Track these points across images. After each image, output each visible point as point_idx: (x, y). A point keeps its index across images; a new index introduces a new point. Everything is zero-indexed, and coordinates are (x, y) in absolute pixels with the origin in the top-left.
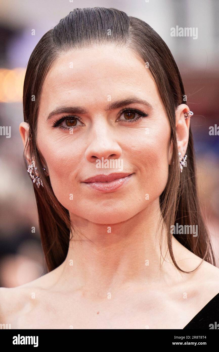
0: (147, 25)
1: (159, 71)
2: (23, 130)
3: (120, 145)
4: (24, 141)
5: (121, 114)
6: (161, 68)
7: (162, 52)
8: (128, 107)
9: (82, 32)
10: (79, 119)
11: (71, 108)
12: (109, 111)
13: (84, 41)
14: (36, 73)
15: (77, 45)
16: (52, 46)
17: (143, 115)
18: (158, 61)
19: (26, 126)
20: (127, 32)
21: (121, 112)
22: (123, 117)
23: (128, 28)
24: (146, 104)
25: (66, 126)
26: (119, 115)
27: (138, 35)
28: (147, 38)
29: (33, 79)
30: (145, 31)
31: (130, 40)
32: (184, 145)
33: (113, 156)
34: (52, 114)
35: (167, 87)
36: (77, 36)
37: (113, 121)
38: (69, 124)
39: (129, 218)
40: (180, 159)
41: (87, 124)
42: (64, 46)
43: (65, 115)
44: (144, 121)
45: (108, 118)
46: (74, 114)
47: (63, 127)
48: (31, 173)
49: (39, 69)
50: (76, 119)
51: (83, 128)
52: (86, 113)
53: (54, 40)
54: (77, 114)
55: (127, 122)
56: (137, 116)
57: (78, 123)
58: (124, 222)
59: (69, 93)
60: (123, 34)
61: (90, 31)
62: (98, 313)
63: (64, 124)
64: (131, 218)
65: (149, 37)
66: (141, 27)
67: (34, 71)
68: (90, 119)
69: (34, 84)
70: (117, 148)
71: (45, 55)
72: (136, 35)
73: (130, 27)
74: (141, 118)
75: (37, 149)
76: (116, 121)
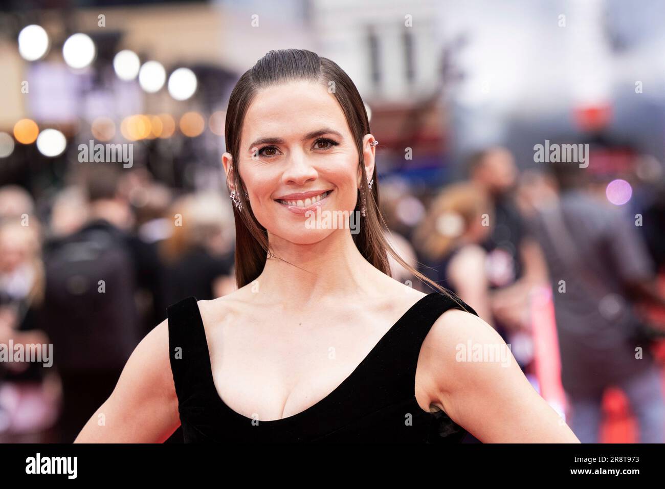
0: (335, 64)
1: (347, 105)
2: (226, 159)
3: (316, 168)
4: (227, 169)
5: (316, 143)
6: (349, 102)
7: (350, 88)
8: (321, 137)
9: (279, 71)
10: (278, 148)
11: (271, 139)
12: (305, 141)
13: (281, 79)
14: (237, 109)
15: (274, 83)
16: (252, 84)
17: (334, 143)
18: (346, 96)
19: (229, 156)
20: (319, 70)
21: (316, 142)
22: (317, 146)
23: (319, 67)
24: (338, 134)
25: (266, 155)
26: (313, 144)
27: (329, 73)
28: (336, 76)
29: (235, 114)
30: (334, 69)
31: (321, 77)
32: (371, 169)
33: (311, 180)
34: (254, 145)
35: (355, 119)
36: (275, 74)
37: (308, 149)
38: (268, 153)
39: (324, 238)
40: (369, 182)
41: (285, 153)
42: (263, 84)
43: (265, 145)
44: (336, 149)
45: (304, 147)
46: (273, 144)
47: (264, 155)
48: (233, 198)
49: (241, 103)
50: (275, 148)
51: (282, 156)
52: (284, 143)
53: (253, 79)
54: (276, 145)
55: (322, 150)
56: (329, 145)
57: (277, 152)
58: (320, 241)
59: (269, 126)
60: (315, 72)
61: (285, 69)
62: (300, 325)
63: (264, 153)
64: (327, 238)
65: (338, 75)
66: (331, 66)
67: (236, 107)
68: (288, 148)
69: (236, 118)
70: (313, 173)
71: (245, 92)
72: (327, 73)
73: (321, 66)
74: (334, 146)
75: (239, 176)
76: (311, 150)
